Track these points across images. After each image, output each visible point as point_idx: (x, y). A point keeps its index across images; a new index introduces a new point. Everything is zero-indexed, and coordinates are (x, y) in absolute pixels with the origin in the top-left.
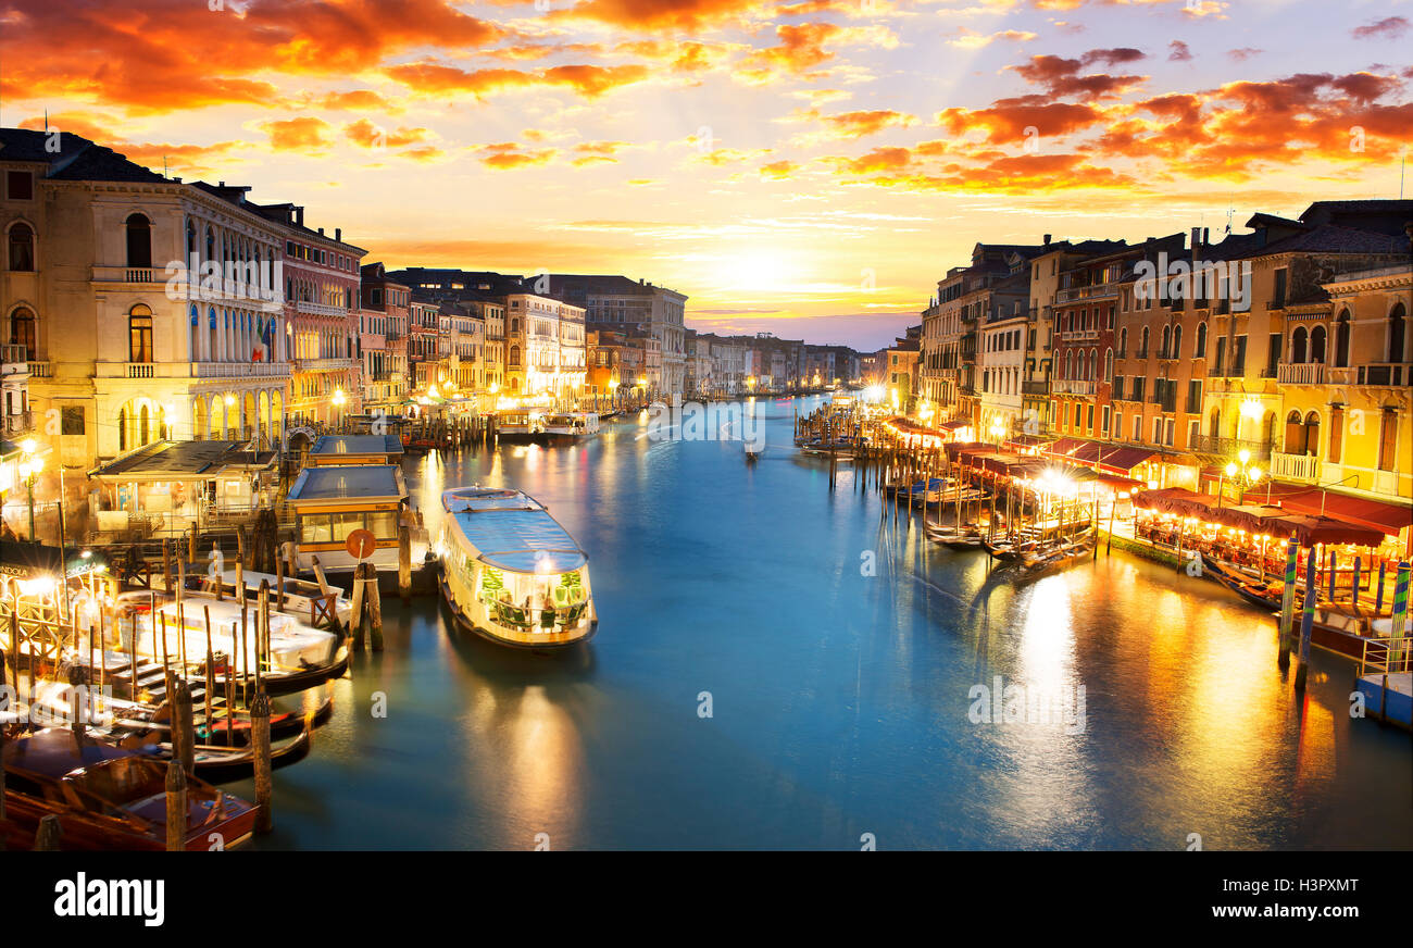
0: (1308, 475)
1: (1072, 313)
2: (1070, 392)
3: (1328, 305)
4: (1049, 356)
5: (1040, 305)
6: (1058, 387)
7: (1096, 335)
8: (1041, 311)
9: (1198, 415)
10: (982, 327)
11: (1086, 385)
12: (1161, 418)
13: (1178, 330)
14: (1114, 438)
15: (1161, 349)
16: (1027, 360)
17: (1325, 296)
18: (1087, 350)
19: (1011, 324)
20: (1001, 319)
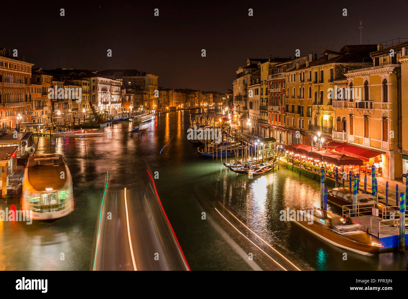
0: (344, 139)
1: (273, 83)
2: (273, 110)
3: (346, 81)
4: (267, 97)
5: (263, 80)
6: (270, 108)
7: (280, 90)
8: (264, 82)
9: (311, 118)
10: (248, 87)
11: (277, 107)
12: (300, 119)
13: (303, 89)
14: (287, 126)
15: (299, 95)
16: (261, 98)
17: (345, 78)
18: (278, 95)
19: (256, 86)
20: (254, 84)
